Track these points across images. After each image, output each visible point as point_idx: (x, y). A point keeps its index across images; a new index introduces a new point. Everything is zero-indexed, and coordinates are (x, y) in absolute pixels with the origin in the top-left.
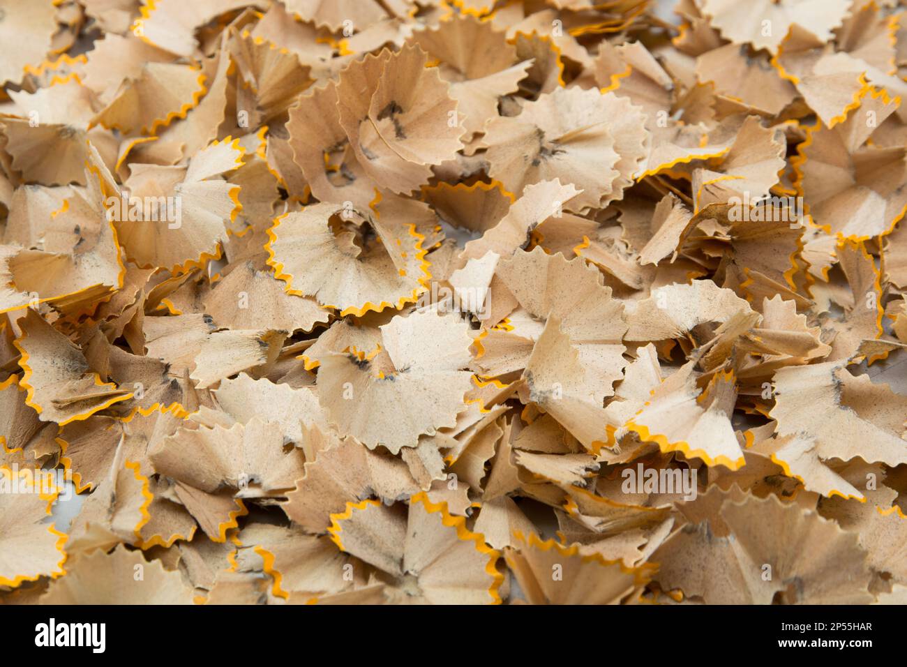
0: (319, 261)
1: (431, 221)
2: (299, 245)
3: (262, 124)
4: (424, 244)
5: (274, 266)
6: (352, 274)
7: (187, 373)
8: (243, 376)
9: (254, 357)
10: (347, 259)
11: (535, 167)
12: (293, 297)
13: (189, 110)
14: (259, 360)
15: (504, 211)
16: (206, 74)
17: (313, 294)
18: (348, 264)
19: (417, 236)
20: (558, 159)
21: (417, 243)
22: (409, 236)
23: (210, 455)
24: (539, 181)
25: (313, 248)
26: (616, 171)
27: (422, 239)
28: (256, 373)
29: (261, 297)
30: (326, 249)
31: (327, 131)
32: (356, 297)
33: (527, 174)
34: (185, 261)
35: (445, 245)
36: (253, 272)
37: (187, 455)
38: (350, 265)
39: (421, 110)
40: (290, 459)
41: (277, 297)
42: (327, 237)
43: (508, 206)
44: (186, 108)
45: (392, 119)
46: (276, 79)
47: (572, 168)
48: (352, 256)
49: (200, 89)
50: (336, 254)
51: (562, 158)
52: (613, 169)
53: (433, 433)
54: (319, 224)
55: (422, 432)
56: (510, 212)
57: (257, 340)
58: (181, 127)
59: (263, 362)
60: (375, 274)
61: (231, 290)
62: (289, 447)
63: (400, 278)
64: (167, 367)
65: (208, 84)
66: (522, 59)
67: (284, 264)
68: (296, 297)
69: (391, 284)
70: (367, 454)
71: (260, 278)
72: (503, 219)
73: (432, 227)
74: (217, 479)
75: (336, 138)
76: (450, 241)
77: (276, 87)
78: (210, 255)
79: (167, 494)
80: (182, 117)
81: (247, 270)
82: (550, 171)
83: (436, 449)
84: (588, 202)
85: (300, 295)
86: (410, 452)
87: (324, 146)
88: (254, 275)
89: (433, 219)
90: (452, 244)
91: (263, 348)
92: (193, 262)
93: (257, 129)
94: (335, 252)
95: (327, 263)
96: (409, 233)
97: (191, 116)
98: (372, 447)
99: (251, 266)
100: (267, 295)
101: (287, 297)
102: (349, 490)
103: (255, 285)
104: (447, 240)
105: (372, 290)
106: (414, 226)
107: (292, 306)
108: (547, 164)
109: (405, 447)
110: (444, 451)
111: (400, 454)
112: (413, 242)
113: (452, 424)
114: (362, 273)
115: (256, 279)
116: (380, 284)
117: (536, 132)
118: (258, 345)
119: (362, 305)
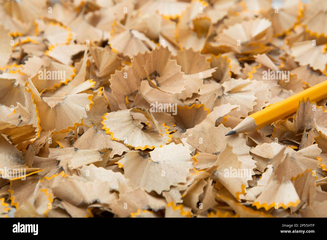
0: (126, 128)
1: (172, 122)
2: (117, 121)
3: (100, 86)
4: (169, 130)
5: (105, 129)
6: (140, 134)
7: (68, 165)
8: (92, 165)
9: (97, 158)
10: (137, 128)
11: (219, 99)
12: (114, 141)
13: (69, 82)
14: (99, 159)
15: (204, 117)
16: (76, 69)
17: (123, 140)
18: (138, 130)
19: (166, 127)
20: (230, 97)
21: (166, 129)
22: (163, 127)
23: (77, 190)
24: (221, 105)
25: (123, 122)
26: (255, 102)
27: (168, 128)
28: (97, 164)
29: (100, 141)
30: (128, 123)
31: (127, 87)
32: (141, 143)
33: (216, 102)
34: (67, 127)
35: (178, 131)
36: (97, 131)
37: (67, 189)
38: (138, 131)
39: (168, 77)
40: (113, 196)
41: (107, 141)
42: (129, 118)
43: (207, 114)
44: (68, 81)
45: (155, 81)
46: (107, 65)
47: (236, 101)
48: (139, 128)
49: (74, 74)
50: (133, 126)
51: (231, 97)
52: (254, 102)
53: (176, 185)
54: (126, 113)
55: (171, 184)
56: (207, 117)
57: (99, 151)
58: (65, 88)
59: (101, 160)
60: (149, 137)
61: (86, 138)
62: (112, 191)
63: (160, 139)
64: (59, 162)
65: (77, 72)
66: (212, 67)
67: (110, 128)
68: (115, 141)
69: (156, 141)
70: (147, 194)
71: (100, 133)
72: (204, 121)
73: (172, 124)
74: (80, 200)
75: (131, 91)
76: (179, 130)
77: (107, 69)
78: (79, 124)
79: (59, 205)
80: (66, 83)
81: (94, 129)
82: (226, 102)
83: (178, 192)
84: (242, 115)
85: (117, 140)
86: (167, 193)
87: (126, 94)
88: (97, 132)
89: (173, 121)
90: (180, 131)
91: (101, 154)
92: (71, 127)
93: (98, 88)
94: (132, 124)
95: (128, 129)
96: (163, 126)
97: (70, 84)
98: (149, 191)
99: (96, 128)
100: (102, 140)
101: (111, 141)
102: (139, 206)
103: (97, 136)
104: (178, 130)
105: (148, 141)
106: (165, 124)
107: (113, 145)
108: (225, 99)
109: (164, 191)
110: (182, 192)
111: (162, 194)
112: (164, 129)
113: (185, 181)
114: (143, 135)
115: (98, 134)
116: (152, 140)
117: (221, 88)
118: (99, 154)
119: (144, 146)
